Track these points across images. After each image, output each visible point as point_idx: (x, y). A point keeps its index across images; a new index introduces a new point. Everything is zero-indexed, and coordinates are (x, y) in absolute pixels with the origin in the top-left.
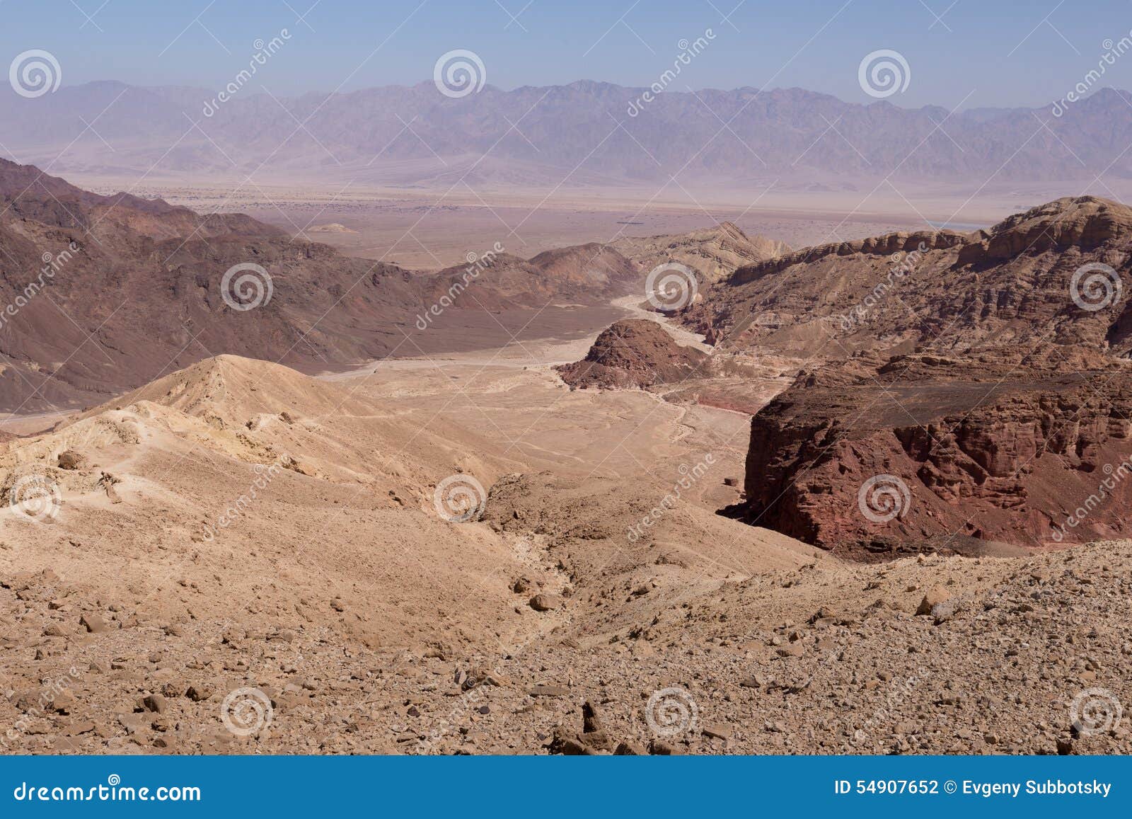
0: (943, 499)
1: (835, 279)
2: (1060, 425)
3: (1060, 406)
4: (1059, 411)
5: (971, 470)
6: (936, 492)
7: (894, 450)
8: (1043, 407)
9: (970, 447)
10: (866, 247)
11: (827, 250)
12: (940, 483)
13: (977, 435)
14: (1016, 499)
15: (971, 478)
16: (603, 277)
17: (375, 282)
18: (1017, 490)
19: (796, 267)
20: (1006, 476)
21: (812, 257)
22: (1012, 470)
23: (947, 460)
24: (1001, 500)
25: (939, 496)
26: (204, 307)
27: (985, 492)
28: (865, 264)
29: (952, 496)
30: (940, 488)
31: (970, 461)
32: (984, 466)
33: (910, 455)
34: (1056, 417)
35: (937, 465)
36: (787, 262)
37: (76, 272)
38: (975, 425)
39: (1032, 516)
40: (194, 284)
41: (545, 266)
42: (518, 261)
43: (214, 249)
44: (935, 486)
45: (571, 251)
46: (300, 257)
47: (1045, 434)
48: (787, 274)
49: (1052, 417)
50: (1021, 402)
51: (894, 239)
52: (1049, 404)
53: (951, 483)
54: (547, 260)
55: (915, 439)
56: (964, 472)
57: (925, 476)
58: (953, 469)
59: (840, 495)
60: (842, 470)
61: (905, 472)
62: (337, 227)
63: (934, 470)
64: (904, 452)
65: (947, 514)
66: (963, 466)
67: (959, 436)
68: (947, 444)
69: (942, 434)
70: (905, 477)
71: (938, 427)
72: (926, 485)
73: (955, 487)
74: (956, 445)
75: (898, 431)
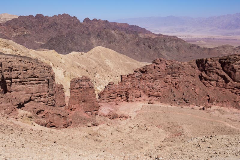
0: (206, 86)
5: (224, 78)
6: (204, 83)
7: (193, 67)
9: (226, 69)
12: (206, 80)
13: (229, 65)
15: (224, 81)
17: (190, 48)
23: (210, 72)
24: (235, 91)
25: (204, 84)
26: (143, 48)
27: (228, 86)
29: (211, 85)
30: (205, 82)
31: (223, 73)
32: (230, 77)
33: (199, 69)
35: (206, 73)
37: (121, 40)
38: (228, 61)
40: (142, 43)
43: (157, 39)
44: (203, 81)
46: (174, 42)
53: (210, 80)
55: (201, 64)
56: (220, 78)
57: (201, 77)
58: (214, 76)
59: (151, 75)
60: (154, 67)
61: (193, 74)
62: (202, 41)
63: (204, 75)
64: (197, 68)
65: (201, 90)
66: (221, 76)
67: (223, 65)
68: (211, 66)
69: (210, 63)
70: (192, 76)
71: (209, 59)
72: (201, 79)
73: (213, 83)
74: (221, 68)
75: (196, 61)
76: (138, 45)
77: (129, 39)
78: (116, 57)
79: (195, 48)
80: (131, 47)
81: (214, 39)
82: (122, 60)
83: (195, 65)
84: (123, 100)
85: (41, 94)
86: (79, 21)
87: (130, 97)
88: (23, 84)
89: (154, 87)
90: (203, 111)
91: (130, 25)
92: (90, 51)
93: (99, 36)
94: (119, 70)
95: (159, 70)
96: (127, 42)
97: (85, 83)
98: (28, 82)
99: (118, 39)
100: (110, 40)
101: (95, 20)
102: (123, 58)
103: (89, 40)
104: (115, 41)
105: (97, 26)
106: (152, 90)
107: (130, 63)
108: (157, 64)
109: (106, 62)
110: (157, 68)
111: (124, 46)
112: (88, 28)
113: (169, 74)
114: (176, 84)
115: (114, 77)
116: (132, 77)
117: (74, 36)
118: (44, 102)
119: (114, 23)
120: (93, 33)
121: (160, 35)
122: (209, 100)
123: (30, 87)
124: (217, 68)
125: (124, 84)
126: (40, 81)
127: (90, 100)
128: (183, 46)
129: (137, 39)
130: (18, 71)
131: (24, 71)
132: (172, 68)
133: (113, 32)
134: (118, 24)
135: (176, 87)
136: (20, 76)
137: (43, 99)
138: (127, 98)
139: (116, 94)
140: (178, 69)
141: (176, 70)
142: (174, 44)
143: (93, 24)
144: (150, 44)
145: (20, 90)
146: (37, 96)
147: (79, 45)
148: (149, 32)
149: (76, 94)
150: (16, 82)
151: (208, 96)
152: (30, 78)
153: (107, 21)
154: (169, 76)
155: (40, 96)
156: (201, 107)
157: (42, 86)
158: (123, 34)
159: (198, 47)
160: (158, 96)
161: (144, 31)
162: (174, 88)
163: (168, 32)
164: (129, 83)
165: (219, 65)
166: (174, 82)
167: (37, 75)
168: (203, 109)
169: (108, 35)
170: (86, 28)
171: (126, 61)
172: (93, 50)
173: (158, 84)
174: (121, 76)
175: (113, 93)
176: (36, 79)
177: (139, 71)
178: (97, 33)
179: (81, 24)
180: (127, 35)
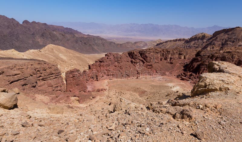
0: (135, 66)
1: (169, 45)
2: (166, 55)
3: (167, 51)
4: (166, 52)
5: (142, 61)
7: (127, 57)
8: (163, 51)
9: (143, 57)
10: (173, 41)
11: (168, 41)
12: (135, 63)
13: (144, 54)
14: (151, 67)
15: (142, 63)
16: (142, 45)
17: (110, 44)
18: (151, 65)
19: (164, 43)
20: (149, 62)
21: (166, 42)
22: (151, 61)
23: (136, 59)
24: (148, 67)
26: (81, 45)
27: (145, 65)
28: (173, 43)
29: (137, 66)
30: (134, 64)
31: (142, 59)
32: (145, 60)
33: (130, 58)
34: (166, 53)
35: (134, 60)
36: (163, 43)
37: (63, 39)
38: (144, 52)
39: (153, 70)
40: (80, 41)
41: (135, 44)
42: (131, 43)
43: (88, 39)
44: (133, 63)
45: (139, 42)
47: (163, 57)
48: (163, 44)
49: (165, 53)
50: (157, 49)
51: (177, 39)
52: (164, 51)
53: (137, 63)
54: (135, 43)
55: (131, 54)
56: (141, 61)
57: (132, 62)
58: (138, 61)
59: (106, 63)
60: (108, 58)
61: (128, 60)
62: (115, 40)
63: (133, 60)
64: (129, 57)
65: (134, 69)
66: (141, 60)
67: (141, 54)
68: (136, 55)
69: (135, 54)
70: (127, 61)
71: (135, 52)
72: (132, 63)
73: (138, 64)
74: (140, 56)
75: (128, 53)
76: (77, 42)
77: (69, 38)
78: (67, 52)
79: (113, 44)
80: (72, 44)
81: (120, 38)
82: (72, 54)
83: (128, 55)
84: (94, 80)
85: (58, 85)
86: (18, 23)
87: (99, 78)
88: (44, 80)
89: (110, 70)
90: (137, 79)
91: (65, 27)
92: (44, 48)
93: (43, 35)
94: (71, 61)
95: (111, 60)
96: (68, 40)
97: (76, 73)
98: (49, 78)
99: (60, 38)
100: (53, 39)
101: (34, 22)
102: (72, 52)
103: (34, 39)
104: (58, 40)
105: (37, 27)
106: (109, 72)
107: (78, 55)
108: (108, 56)
109: (60, 56)
110: (109, 59)
111: (66, 43)
112: (29, 29)
113: (116, 62)
114: (121, 67)
115: (70, 66)
116: (96, 65)
117: (18, 35)
118: (60, 91)
119: (51, 25)
120: (36, 33)
121: (88, 35)
122: (138, 73)
123: (50, 81)
124: (139, 57)
125: (92, 70)
126: (56, 77)
127: (82, 83)
128: (106, 43)
129: (75, 38)
130: (40, 71)
131: (44, 70)
132: (117, 58)
133: (55, 33)
134: (55, 27)
135: (121, 69)
136: (42, 75)
137: (59, 88)
138: (97, 78)
139: (90, 77)
140: (121, 58)
141: (120, 59)
142: (100, 42)
143: (33, 25)
144: (85, 42)
145: (43, 85)
146: (56, 87)
147: (26, 43)
148: (80, 33)
149: (72, 81)
150: (39, 80)
151: (137, 71)
152: (49, 75)
153: (45, 24)
154: (116, 63)
155: (57, 87)
156: (136, 77)
157: (58, 79)
158: (63, 34)
159: (114, 43)
160: (113, 75)
161: (77, 32)
162: (120, 69)
163: (92, 33)
164: (95, 69)
165: (139, 55)
166: (120, 66)
167: (53, 72)
168: (137, 78)
169: (51, 35)
170: (27, 29)
171: (75, 54)
172: (46, 47)
173: (111, 68)
174: (89, 66)
175: (89, 77)
176: (53, 75)
177: (98, 61)
178: (41, 34)
179: (21, 25)
180: (67, 35)
